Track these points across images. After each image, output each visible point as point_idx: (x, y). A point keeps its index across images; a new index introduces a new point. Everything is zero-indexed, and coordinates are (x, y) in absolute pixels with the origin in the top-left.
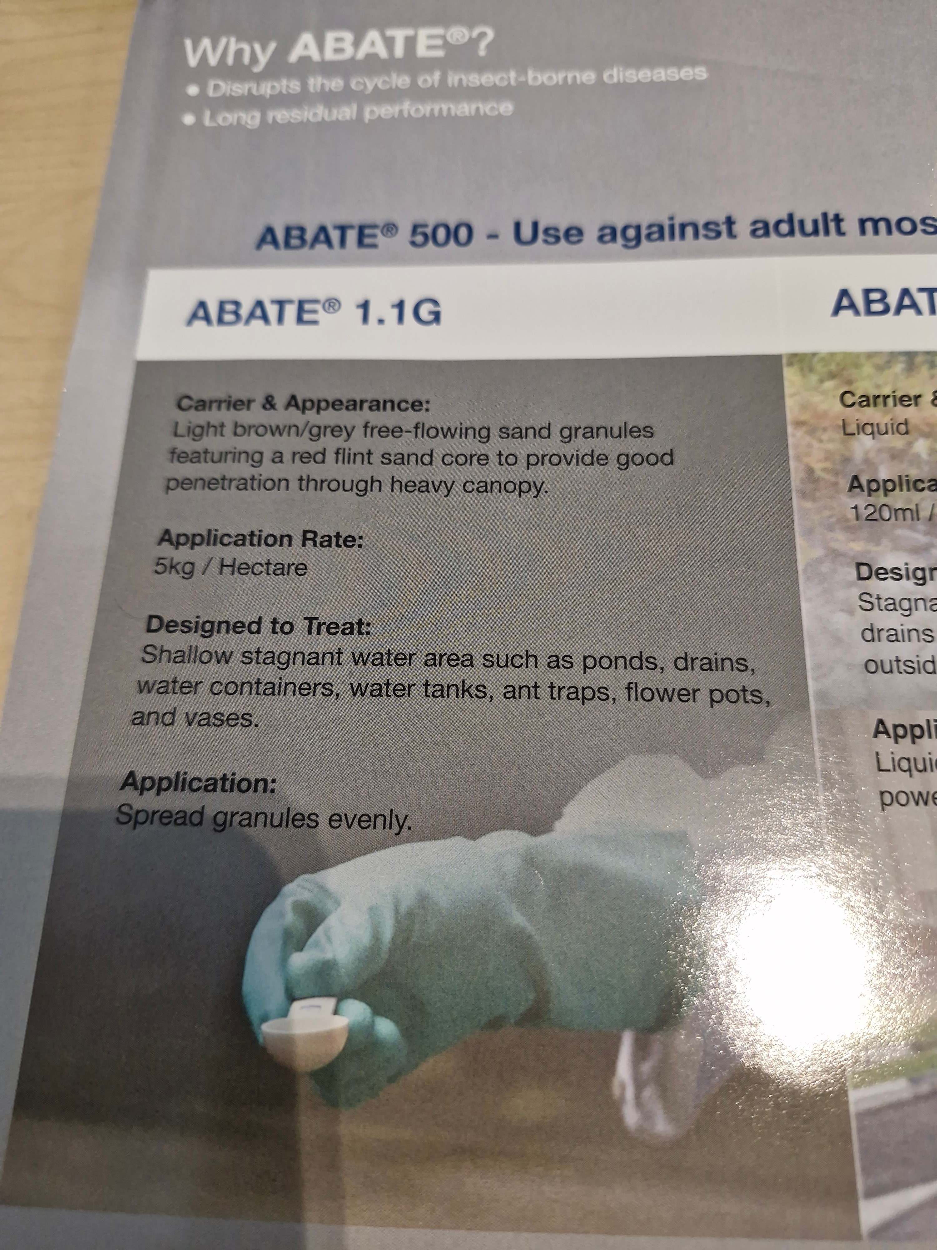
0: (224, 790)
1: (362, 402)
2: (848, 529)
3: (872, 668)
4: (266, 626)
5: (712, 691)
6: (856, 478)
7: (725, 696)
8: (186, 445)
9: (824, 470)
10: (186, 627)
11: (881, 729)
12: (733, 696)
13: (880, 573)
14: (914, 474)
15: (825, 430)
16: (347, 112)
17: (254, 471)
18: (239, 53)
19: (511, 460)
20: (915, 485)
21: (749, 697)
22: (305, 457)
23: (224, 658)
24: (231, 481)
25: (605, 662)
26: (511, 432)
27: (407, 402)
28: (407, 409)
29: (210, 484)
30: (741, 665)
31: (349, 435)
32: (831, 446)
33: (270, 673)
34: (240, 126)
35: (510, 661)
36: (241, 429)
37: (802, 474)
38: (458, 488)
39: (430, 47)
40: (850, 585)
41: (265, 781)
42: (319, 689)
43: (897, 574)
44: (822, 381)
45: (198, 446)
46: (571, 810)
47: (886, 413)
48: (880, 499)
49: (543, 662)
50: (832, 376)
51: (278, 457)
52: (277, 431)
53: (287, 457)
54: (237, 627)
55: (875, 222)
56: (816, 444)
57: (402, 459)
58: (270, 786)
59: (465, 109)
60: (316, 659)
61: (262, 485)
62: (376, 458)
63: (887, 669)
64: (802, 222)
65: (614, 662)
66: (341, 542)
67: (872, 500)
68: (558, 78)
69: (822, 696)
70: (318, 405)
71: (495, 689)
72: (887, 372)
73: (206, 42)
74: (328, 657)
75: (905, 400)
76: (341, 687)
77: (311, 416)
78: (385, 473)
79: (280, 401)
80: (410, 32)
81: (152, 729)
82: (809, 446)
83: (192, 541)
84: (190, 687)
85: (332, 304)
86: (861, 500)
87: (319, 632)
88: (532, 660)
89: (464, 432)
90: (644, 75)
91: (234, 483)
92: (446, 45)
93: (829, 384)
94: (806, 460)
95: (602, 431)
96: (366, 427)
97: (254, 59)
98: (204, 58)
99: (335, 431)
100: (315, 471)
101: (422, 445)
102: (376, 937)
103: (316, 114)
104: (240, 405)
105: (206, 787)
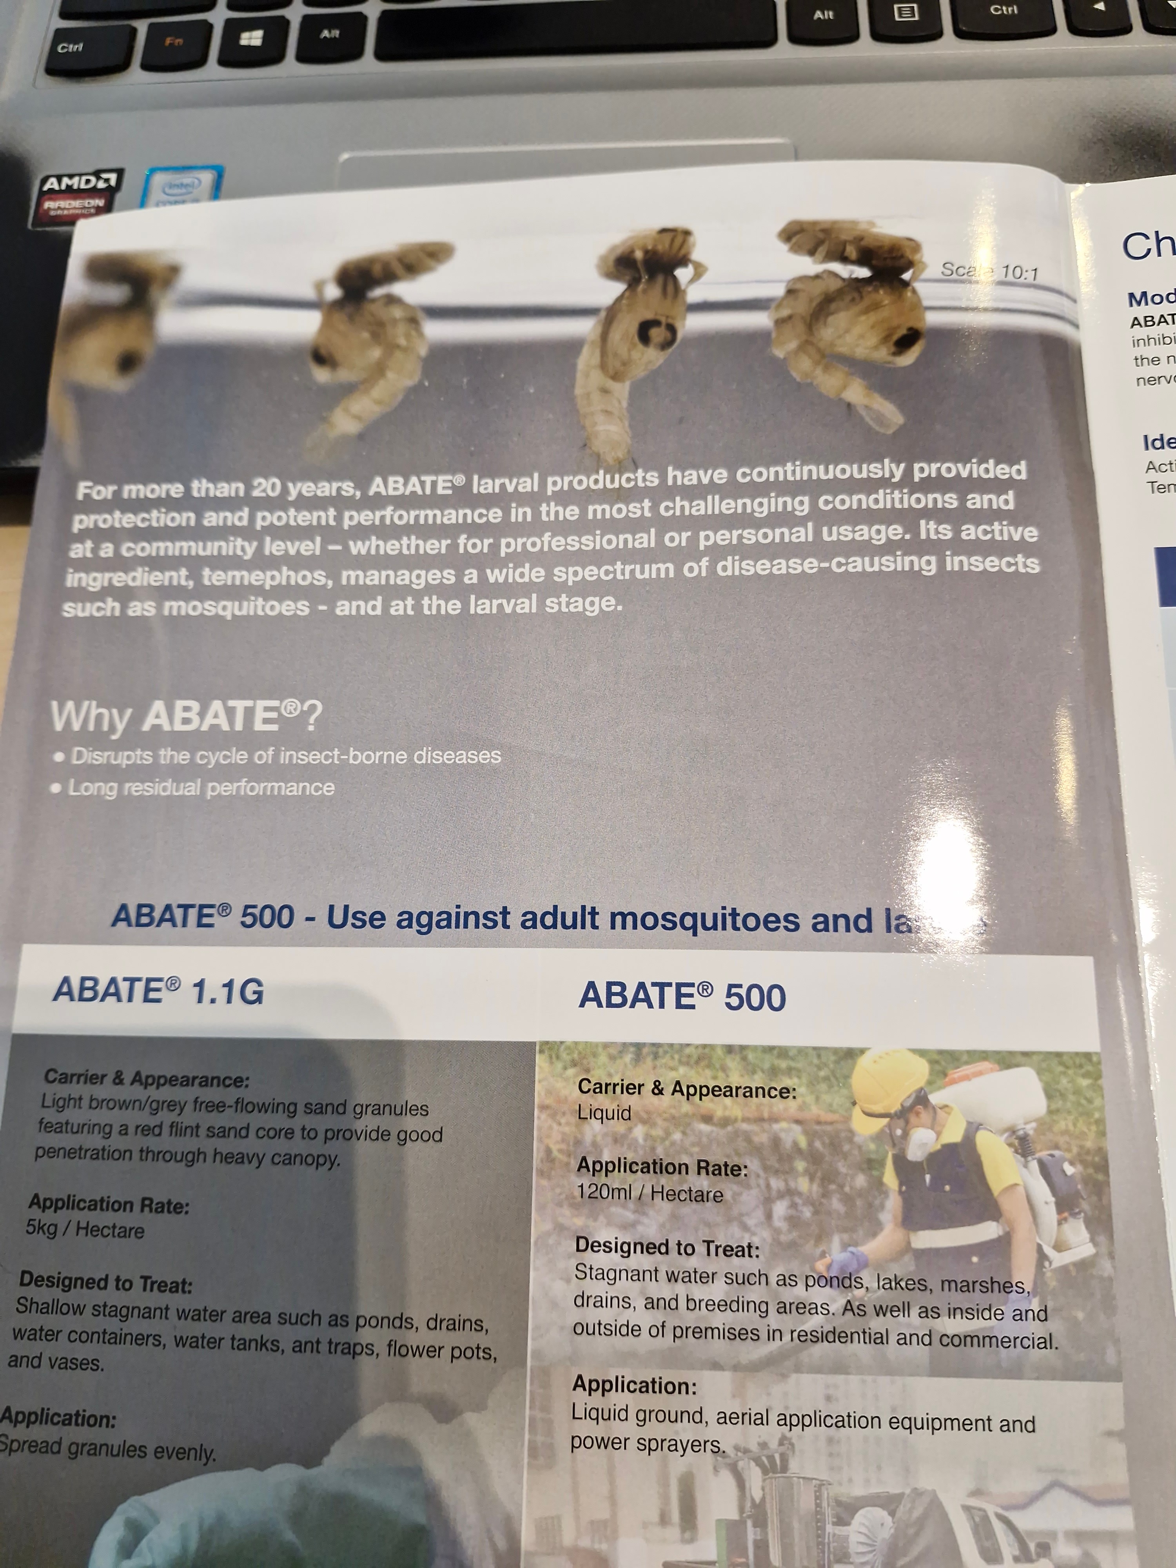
0: (77, 1424)
1: (194, 1078)
2: (574, 1206)
3: (579, 1330)
4: (112, 1283)
5: (453, 1349)
6: (584, 1159)
7: (463, 1353)
8: (51, 1116)
9: (560, 1151)
10: (51, 1282)
11: (579, 1383)
12: (469, 1353)
13: (592, 1246)
14: (631, 1157)
15: (564, 1114)
16: (192, 789)
17: (106, 1143)
18: (99, 718)
19: (312, 1134)
20: (631, 1167)
21: (481, 1354)
22: (146, 1130)
23: (79, 1310)
24: (86, 1151)
25: (373, 1322)
26: (314, 1108)
27: (230, 1078)
28: (229, 1086)
29: (70, 1154)
30: (478, 1326)
31: (182, 1110)
32: (567, 1129)
33: (112, 1325)
34: (98, 798)
35: (299, 1320)
36: (96, 1104)
37: (542, 1154)
38: (267, 1161)
39: (266, 721)
40: (570, 1256)
41: (108, 1417)
42: (151, 1339)
43: (607, 1247)
44: (565, 1068)
45: (62, 1118)
46: (336, 1449)
47: (613, 1100)
48: (601, 1179)
49: (325, 1320)
50: (574, 1064)
51: (124, 1131)
52: (124, 1105)
53: (131, 1130)
54: (89, 1283)
55: (624, 916)
56: (555, 1126)
57: (224, 1133)
58: (112, 1422)
59: (294, 789)
60: (148, 1314)
61: (111, 1156)
62: (202, 1132)
63: (591, 1331)
64: (564, 914)
65: (380, 1322)
66: (172, 1209)
67: (595, 1180)
68: (375, 757)
69: (537, 1354)
70: (158, 1081)
71: (286, 1345)
72: (618, 1061)
73: (70, 705)
74: (158, 1312)
75: (632, 1089)
76: (167, 1339)
77: (153, 1092)
78: (209, 1145)
79: (128, 1077)
80: (249, 703)
81: (24, 1370)
82: (550, 1128)
83: (57, 1204)
84: (52, 1335)
85: (174, 984)
86: (586, 1179)
87: (152, 1290)
88: (316, 1319)
89: (274, 1107)
90: (447, 757)
91: (89, 1154)
92: (281, 720)
93: (571, 1072)
94: (546, 1141)
95: (387, 1109)
96: (196, 1101)
97: (112, 728)
98: (68, 723)
99: (171, 1105)
100: (153, 1143)
101: (240, 1120)
102: (184, 1549)
103: (166, 788)
104: (95, 1079)
105: (64, 1421)
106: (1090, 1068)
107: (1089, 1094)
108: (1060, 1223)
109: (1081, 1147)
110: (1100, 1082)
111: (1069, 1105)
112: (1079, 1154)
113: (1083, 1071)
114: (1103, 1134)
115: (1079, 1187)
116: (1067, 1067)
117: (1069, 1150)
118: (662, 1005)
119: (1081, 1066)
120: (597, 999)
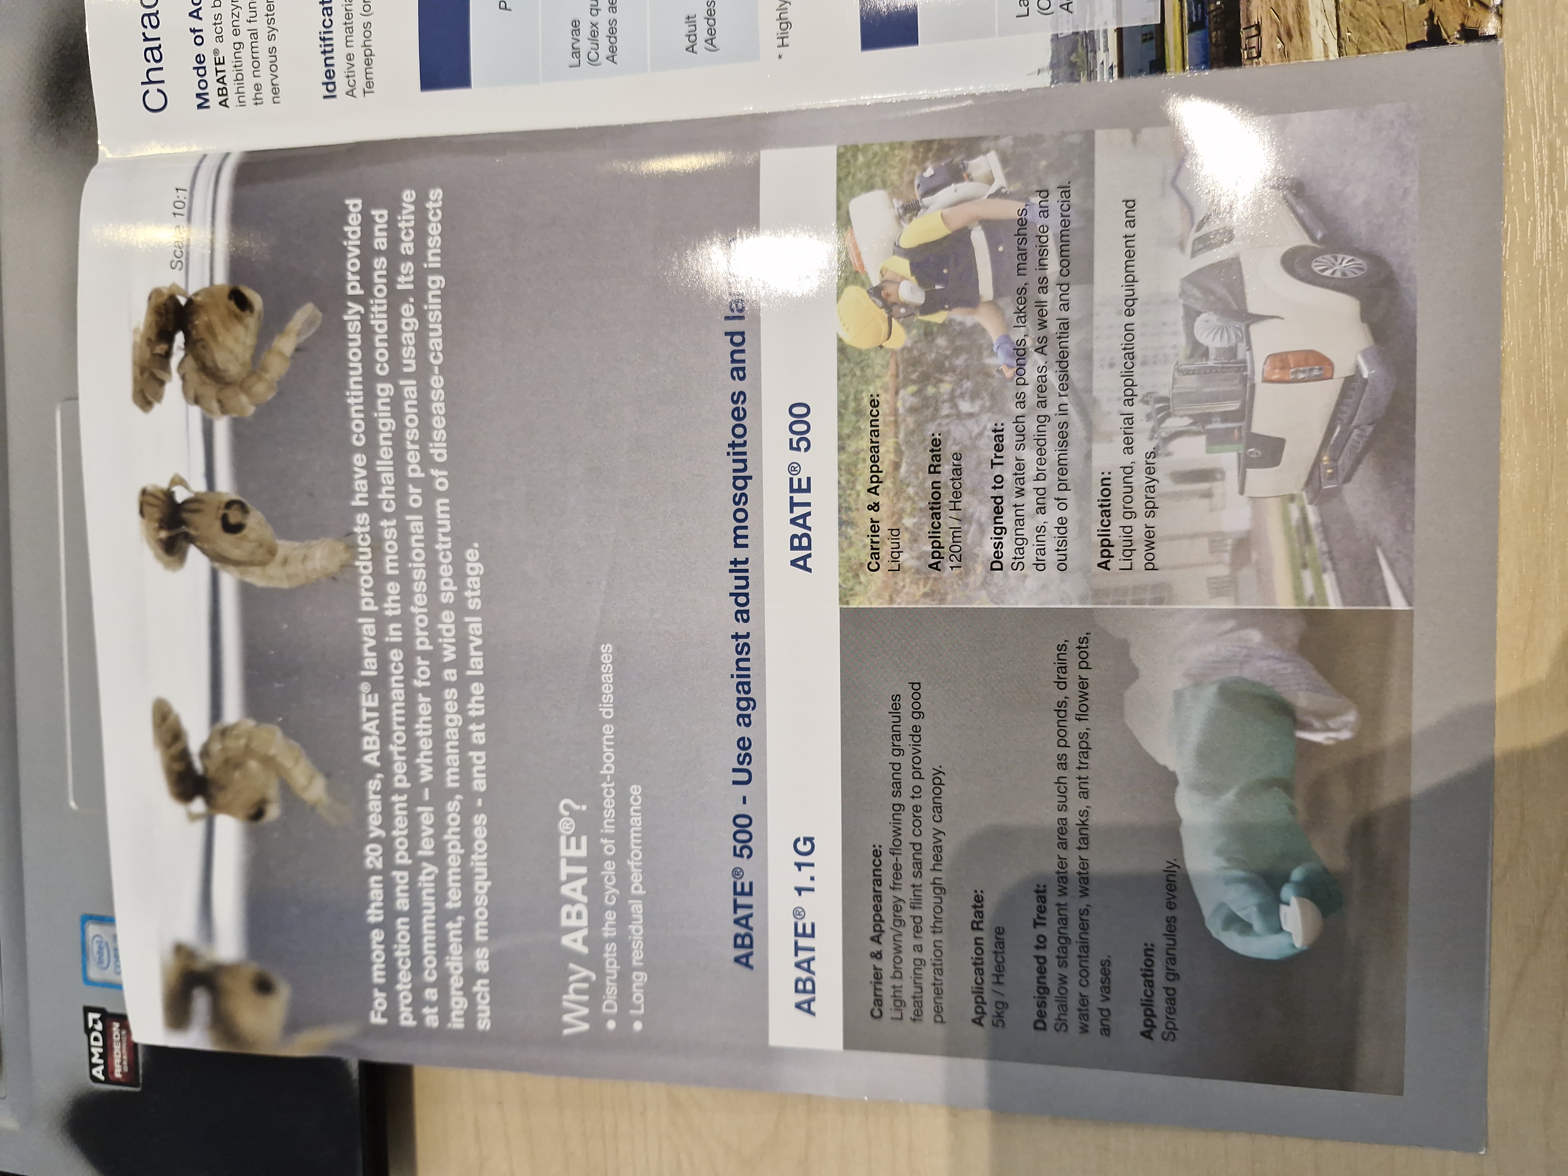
0: (1152, 976)
1: (875, 891)
2: (967, 573)
3: (1063, 567)
4: (1041, 953)
5: (1081, 668)
6: (930, 566)
7: (1084, 660)
8: (909, 1011)
9: (925, 585)
10: (1042, 1004)
11: (1104, 565)
12: (1084, 655)
13: (998, 557)
14: (928, 528)
15: (896, 583)
16: (637, 908)
17: (929, 963)
18: (577, 992)
19: (917, 790)
20: (936, 528)
21: (1084, 645)
22: (918, 930)
23: (1063, 979)
24: (936, 979)
25: (1062, 733)
26: (896, 790)
27: (874, 860)
28: (880, 861)
29: (938, 993)
30: (1062, 648)
31: (900, 900)
32: (908, 581)
33: (1074, 950)
34: (647, 989)
35: (1063, 794)
36: (897, 973)
37: (928, 600)
38: (939, 826)
39: (578, 847)
40: (1006, 576)
41: (1146, 950)
42: (1084, 917)
43: (998, 546)
44: (860, 583)
45: (910, 1002)
46: (1162, 760)
47: (883, 541)
48: (945, 552)
49: (1062, 773)
50: (857, 576)
51: (919, 948)
52: (898, 949)
53: (918, 942)
54: (1042, 971)
55: (737, 537)
56: (906, 590)
57: (918, 863)
58: (1149, 946)
59: (636, 821)
60: (1063, 921)
61: (939, 959)
62: (917, 882)
63: (1063, 557)
64: (737, 587)
65: (1062, 728)
66: (979, 905)
67: (946, 557)
68: (608, 752)
69: (1083, 600)
70: (878, 921)
71: (1082, 804)
72: (853, 539)
73: (567, 1018)
74: (1062, 912)
75: (875, 529)
76: (1083, 904)
77: (887, 926)
78: (928, 875)
79: (875, 948)
80: (563, 862)
81: (1113, 1023)
82: (907, 594)
83: (980, 1003)
84: (1084, 1001)
85: (798, 913)
86: (947, 564)
88: (1062, 780)
89: (896, 821)
90: (607, 689)
91: (938, 977)
92: (577, 834)
93: (863, 578)
94: (917, 597)
95: (895, 728)
96: (894, 889)
97: (585, 980)
98: (583, 1019)
99: (897, 909)
100: (928, 922)
101: (907, 852)
103: (636, 929)
104: (878, 976)
105: (1150, 986)
106: (849, 154)
107: (870, 155)
108: (972, 180)
109: (912, 162)
110: (860, 146)
111: (878, 172)
112: (918, 164)
113: (852, 161)
114: (901, 144)
115: (943, 164)
116: (849, 173)
117: (914, 173)
118: (808, 504)
119: (848, 162)
120: (804, 558)
